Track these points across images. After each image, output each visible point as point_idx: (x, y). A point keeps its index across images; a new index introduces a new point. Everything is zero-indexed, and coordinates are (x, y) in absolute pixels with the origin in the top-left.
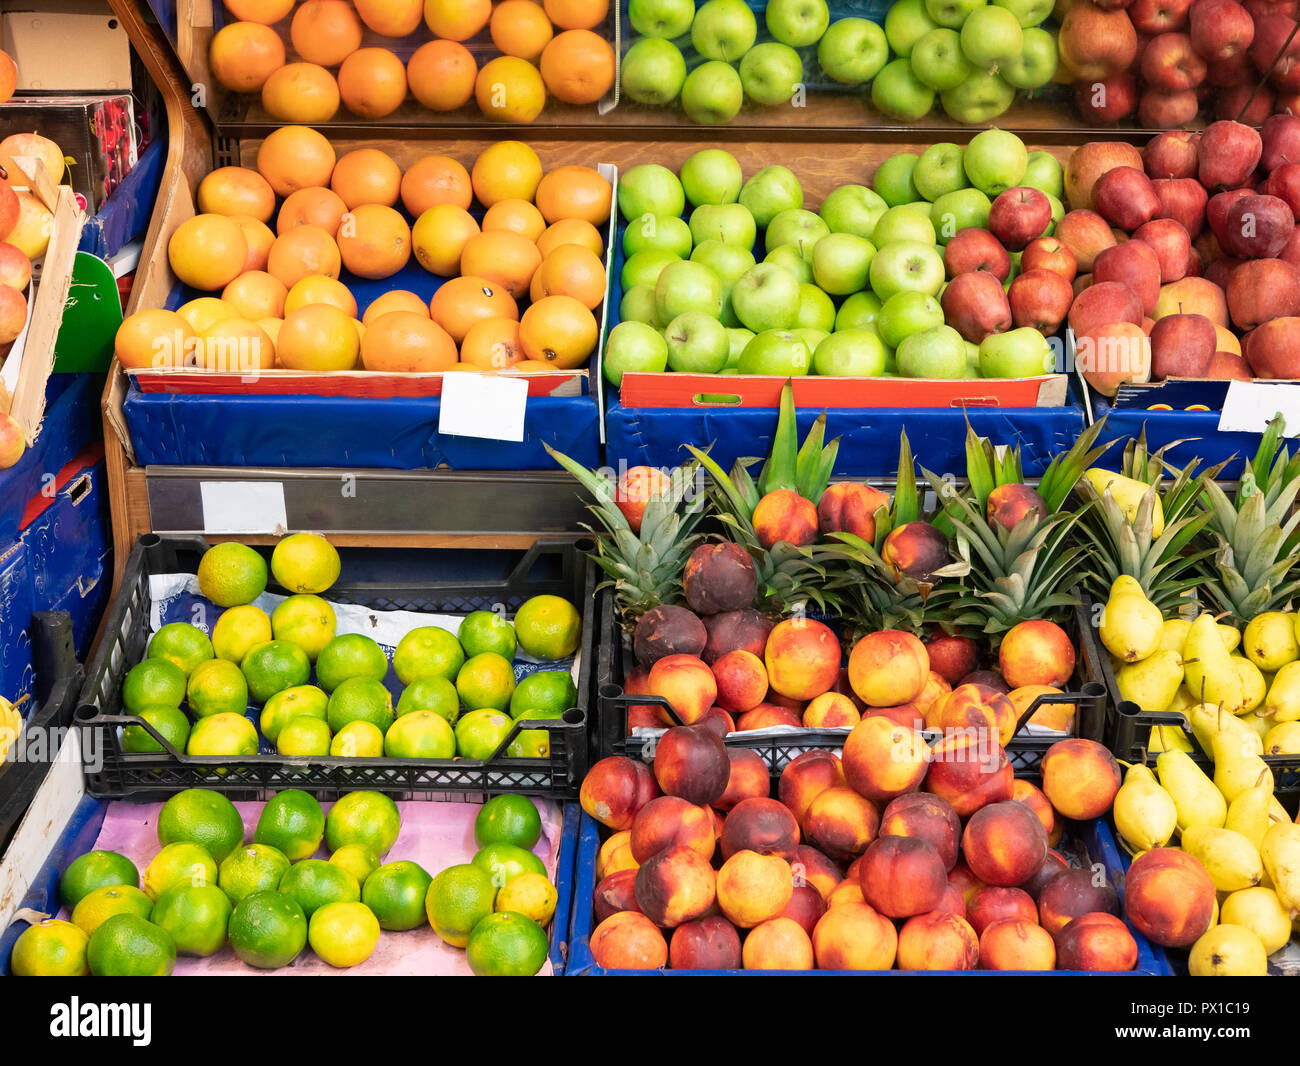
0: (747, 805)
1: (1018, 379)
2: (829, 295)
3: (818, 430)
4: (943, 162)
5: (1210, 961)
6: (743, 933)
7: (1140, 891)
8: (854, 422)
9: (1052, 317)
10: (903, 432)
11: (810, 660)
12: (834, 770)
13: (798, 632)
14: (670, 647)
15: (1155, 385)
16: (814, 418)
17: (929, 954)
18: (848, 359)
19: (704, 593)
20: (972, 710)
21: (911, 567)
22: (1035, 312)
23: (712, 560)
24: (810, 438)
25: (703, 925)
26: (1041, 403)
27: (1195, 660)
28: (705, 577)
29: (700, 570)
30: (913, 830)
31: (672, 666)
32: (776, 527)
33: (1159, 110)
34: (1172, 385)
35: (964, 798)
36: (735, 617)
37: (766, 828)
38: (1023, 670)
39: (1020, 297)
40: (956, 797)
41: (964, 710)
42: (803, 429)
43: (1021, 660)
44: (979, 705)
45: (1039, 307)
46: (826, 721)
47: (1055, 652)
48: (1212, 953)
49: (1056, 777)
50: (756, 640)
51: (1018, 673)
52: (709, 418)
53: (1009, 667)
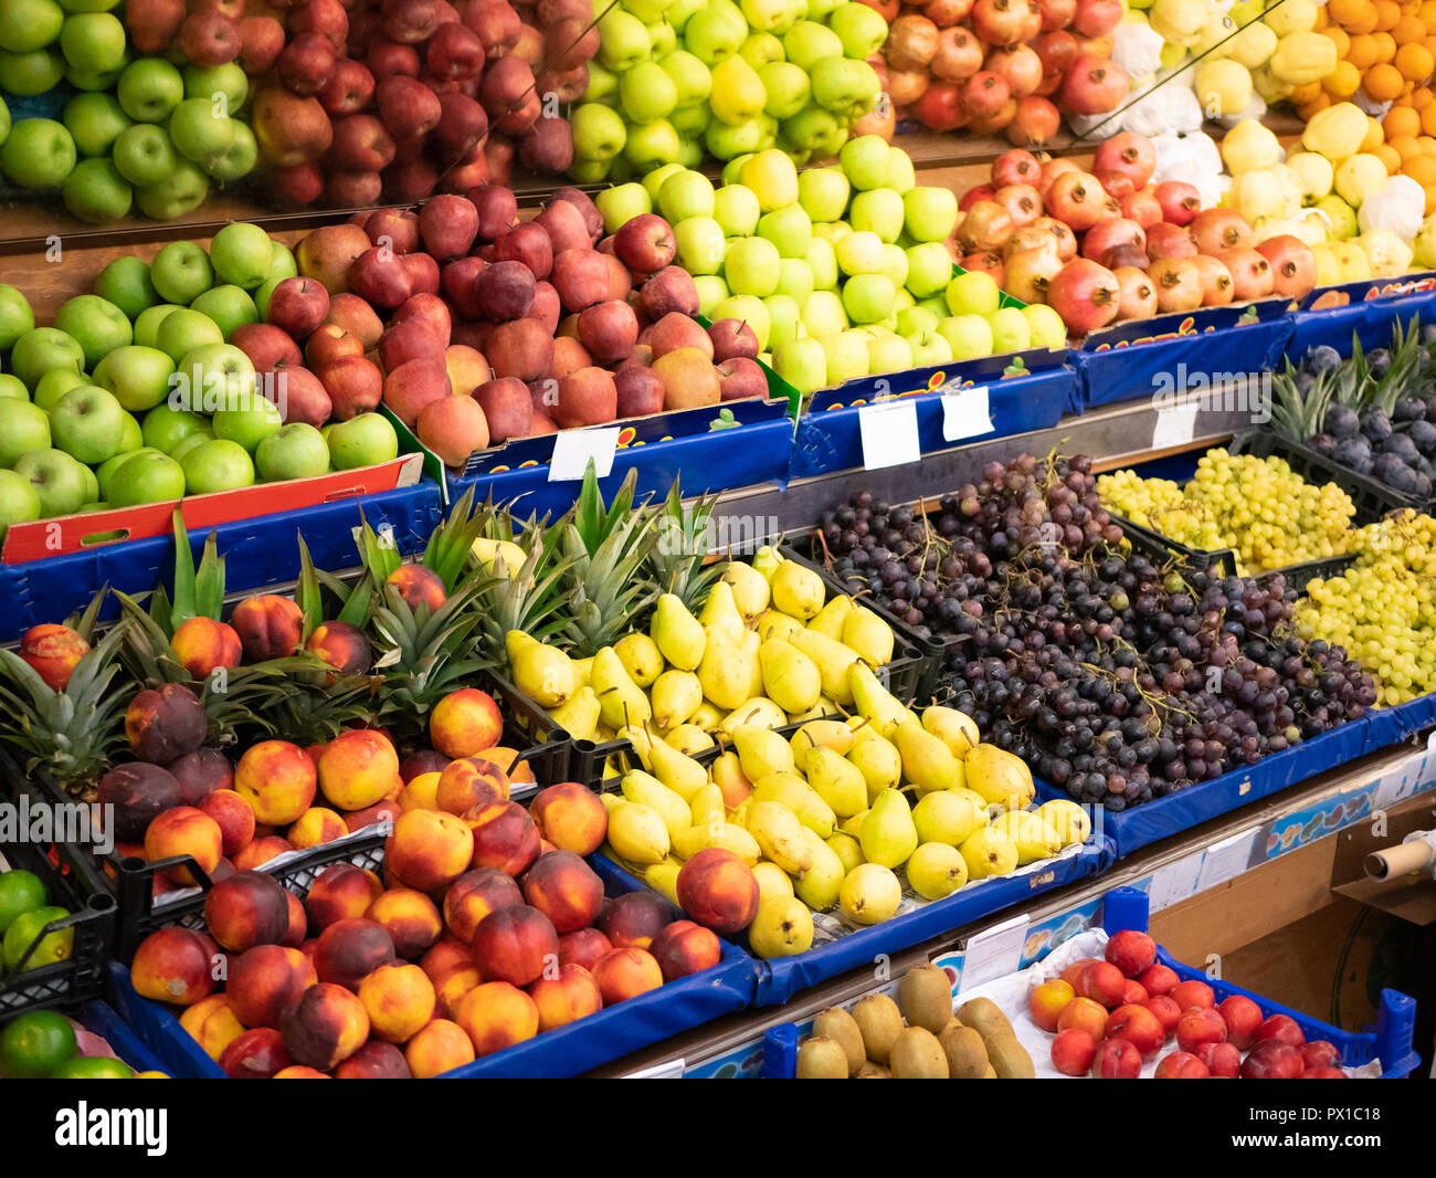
0: (343, 929)
1: (382, 464)
2: (131, 412)
3: (210, 549)
4: (186, 261)
5: (781, 930)
6: (403, 1048)
7: (707, 890)
8: (240, 535)
9: (371, 400)
10: (299, 535)
11: (298, 779)
12: (367, 878)
13: (277, 755)
14: (156, 804)
15: (498, 449)
16: (205, 538)
17: (574, 1006)
18: (226, 471)
19: (165, 741)
20: (476, 782)
21: (347, 666)
22: (357, 398)
23: (167, 704)
24: (204, 559)
25: (368, 1053)
26: (401, 484)
27: (614, 689)
28: (163, 723)
29: (157, 717)
30: (493, 903)
31: (179, 821)
32: (210, 656)
33: (353, 190)
34: (514, 446)
35: (511, 863)
36: (195, 759)
37: (373, 944)
38: (469, 739)
39: (337, 387)
40: (504, 864)
41: (470, 785)
42: (197, 552)
43: (465, 730)
44: (479, 776)
45: (359, 393)
46: (324, 837)
47: (490, 714)
48: (782, 922)
49: (561, 823)
50: (225, 776)
51: (464, 743)
52: (102, 559)
53: (454, 739)
